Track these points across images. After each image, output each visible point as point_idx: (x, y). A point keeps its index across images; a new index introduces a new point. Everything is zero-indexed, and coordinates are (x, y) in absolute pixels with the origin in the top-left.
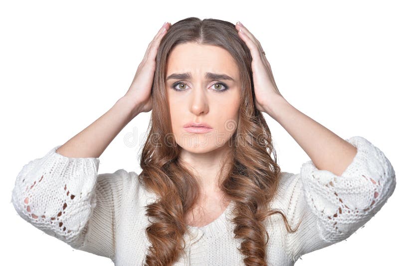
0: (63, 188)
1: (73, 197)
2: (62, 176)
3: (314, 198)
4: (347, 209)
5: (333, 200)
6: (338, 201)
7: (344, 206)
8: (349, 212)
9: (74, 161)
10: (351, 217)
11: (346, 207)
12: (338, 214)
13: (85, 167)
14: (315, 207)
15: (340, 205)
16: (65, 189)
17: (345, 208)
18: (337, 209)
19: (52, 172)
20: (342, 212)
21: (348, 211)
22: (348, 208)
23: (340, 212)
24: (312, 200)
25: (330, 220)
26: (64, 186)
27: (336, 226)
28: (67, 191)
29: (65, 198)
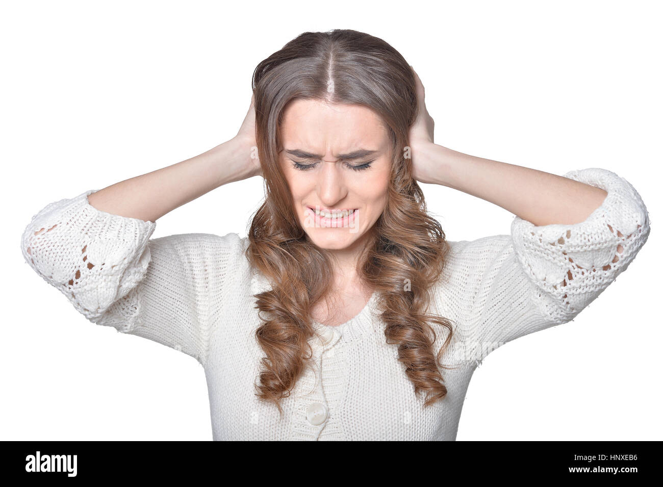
0: (80, 249)
1: (90, 266)
2: (84, 232)
3: (530, 263)
4: (579, 269)
5: (560, 261)
6: (567, 261)
7: (575, 266)
8: (583, 273)
9: (107, 217)
10: (586, 282)
11: (579, 267)
12: (568, 281)
13: (122, 230)
14: (534, 274)
15: (570, 266)
16: (84, 250)
17: (577, 269)
18: (565, 273)
19: (70, 224)
20: (573, 276)
21: (580, 273)
22: (581, 268)
23: (570, 278)
24: (529, 265)
25: (556, 291)
26: (83, 247)
27: (566, 300)
28: (85, 254)
29: (79, 264)
